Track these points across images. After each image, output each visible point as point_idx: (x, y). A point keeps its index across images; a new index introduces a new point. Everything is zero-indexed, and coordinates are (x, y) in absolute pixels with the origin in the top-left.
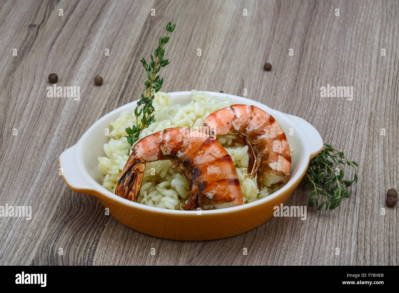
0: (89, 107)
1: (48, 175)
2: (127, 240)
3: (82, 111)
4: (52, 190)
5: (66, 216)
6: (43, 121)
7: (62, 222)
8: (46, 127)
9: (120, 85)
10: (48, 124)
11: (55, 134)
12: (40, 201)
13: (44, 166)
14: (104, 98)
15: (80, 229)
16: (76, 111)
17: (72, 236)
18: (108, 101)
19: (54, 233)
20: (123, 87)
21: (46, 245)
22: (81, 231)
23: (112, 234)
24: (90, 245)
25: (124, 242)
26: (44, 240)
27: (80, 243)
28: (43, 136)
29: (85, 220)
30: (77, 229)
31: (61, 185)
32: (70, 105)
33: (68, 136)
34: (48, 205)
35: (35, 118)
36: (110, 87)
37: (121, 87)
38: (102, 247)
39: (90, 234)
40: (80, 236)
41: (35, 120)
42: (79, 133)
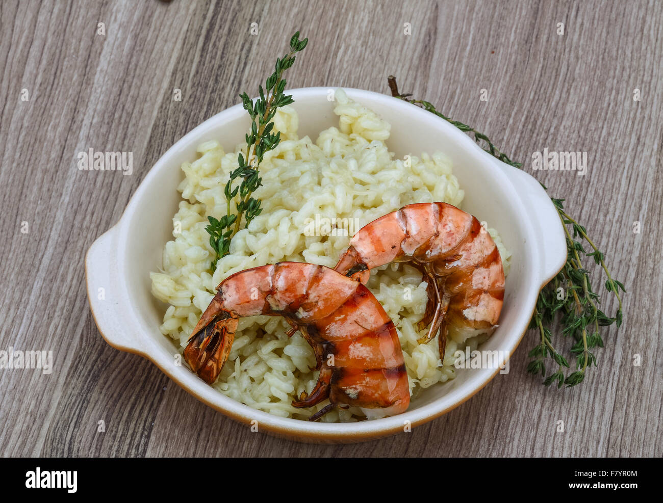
2: (201, 430)
3: (132, 73)
4: (73, 287)
5: (96, 361)
6: (60, 98)
7: (89, 375)
8: (66, 115)
10: (69, 105)
11: (81, 133)
12: (50, 318)
15: (120, 395)
16: (121, 75)
17: (105, 414)
19: (74, 403)
21: (59, 434)
22: (120, 401)
23: (176, 412)
24: (137, 439)
25: (195, 437)
26: (56, 421)
27: (119, 434)
28: (60, 141)
29: (129, 374)
30: (115, 395)
32: (111, 54)
34: (65, 327)
35: (46, 89)
38: (158, 445)
39: (138, 411)
40: (120, 415)
41: (45, 95)
42: (125, 134)
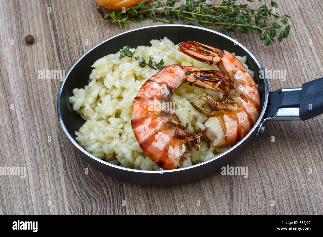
0: (34, 76)
1: (39, 172)
9: (51, 41)
13: (29, 162)
14: (43, 61)
18: (49, 63)
20: (54, 41)
31: (57, 180)
33: (33, 118)
36: (42, 46)
37: (53, 43)
